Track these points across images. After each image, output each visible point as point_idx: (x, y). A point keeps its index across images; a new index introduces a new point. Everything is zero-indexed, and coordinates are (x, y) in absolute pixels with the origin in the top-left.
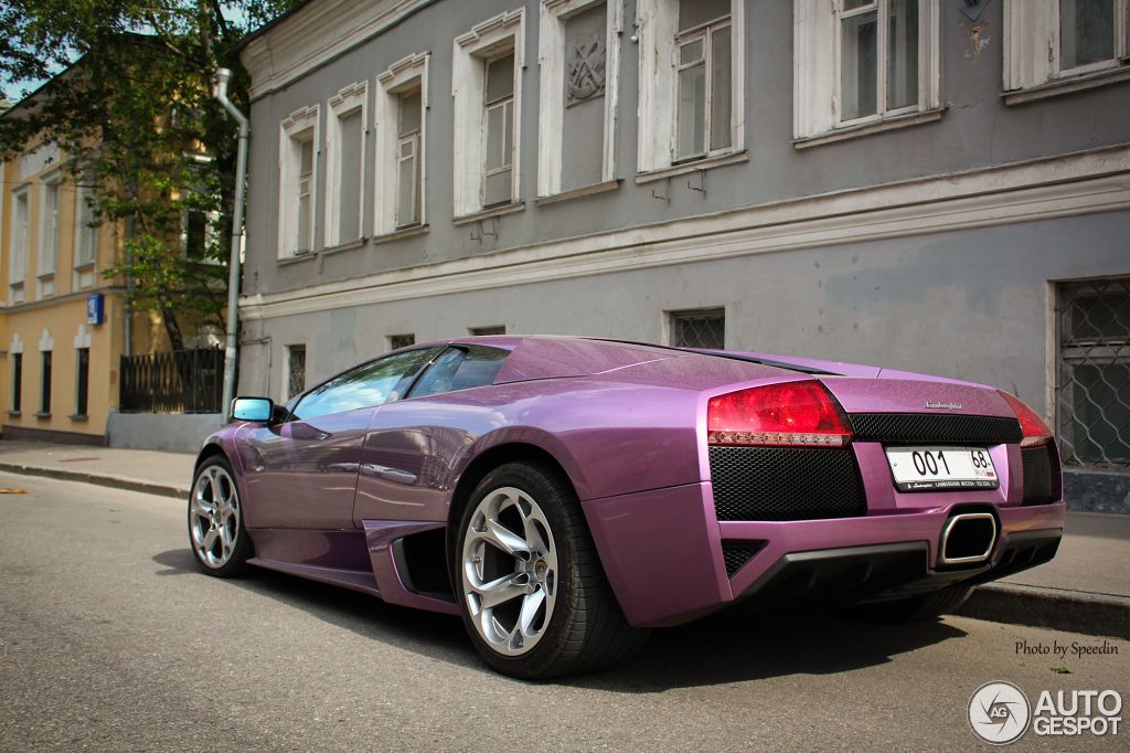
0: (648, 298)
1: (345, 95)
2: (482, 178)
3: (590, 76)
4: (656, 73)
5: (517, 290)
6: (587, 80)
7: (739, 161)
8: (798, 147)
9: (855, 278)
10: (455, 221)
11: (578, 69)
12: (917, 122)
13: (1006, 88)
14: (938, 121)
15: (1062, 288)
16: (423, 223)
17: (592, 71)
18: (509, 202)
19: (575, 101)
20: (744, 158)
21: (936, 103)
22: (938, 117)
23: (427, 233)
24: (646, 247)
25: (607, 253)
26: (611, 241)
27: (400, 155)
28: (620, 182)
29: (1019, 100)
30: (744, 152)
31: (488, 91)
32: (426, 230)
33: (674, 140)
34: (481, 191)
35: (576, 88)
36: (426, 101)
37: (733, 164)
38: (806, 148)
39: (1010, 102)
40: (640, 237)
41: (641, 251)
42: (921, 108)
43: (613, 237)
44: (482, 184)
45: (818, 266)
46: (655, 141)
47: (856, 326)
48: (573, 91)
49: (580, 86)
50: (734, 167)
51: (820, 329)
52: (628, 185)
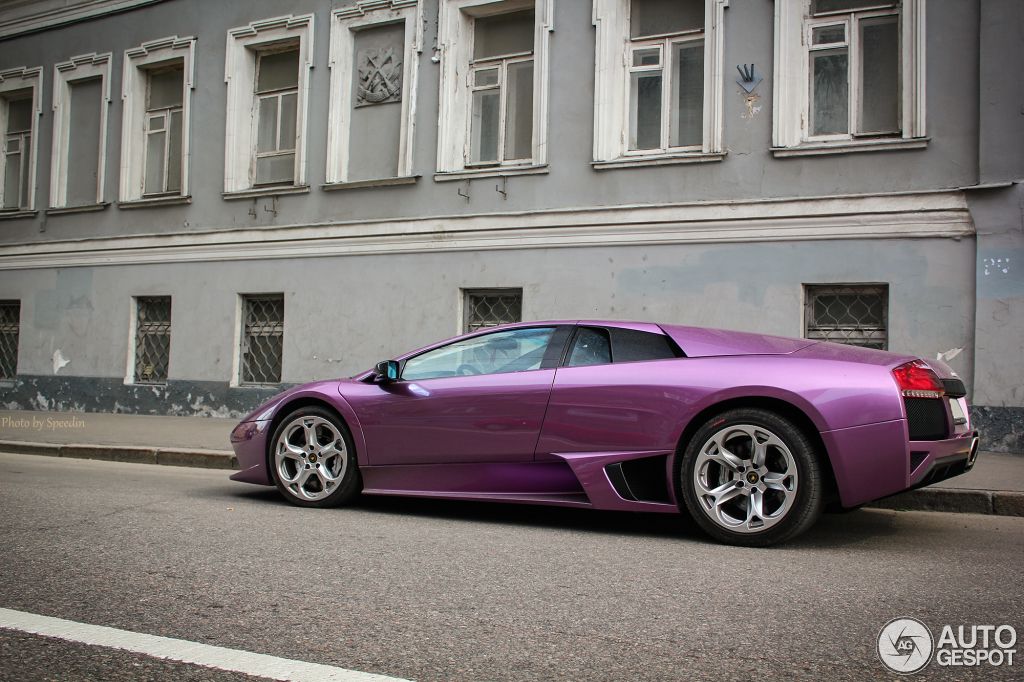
0: (444, 277)
1: (79, 63)
2: (252, 159)
3: (385, 85)
4: (456, 91)
5: (301, 261)
6: (380, 87)
7: (541, 172)
8: (596, 167)
9: (645, 272)
10: (226, 195)
11: (370, 77)
12: (703, 160)
13: (775, 144)
14: (720, 161)
15: (809, 289)
16: (185, 194)
17: (387, 81)
18: (291, 183)
19: (364, 103)
20: (545, 171)
21: (719, 148)
22: (720, 159)
23: (189, 204)
24: (446, 234)
25: (403, 236)
26: (410, 227)
27: (148, 127)
28: (418, 178)
29: (785, 155)
30: (545, 167)
31: (259, 81)
32: (188, 201)
33: (467, 148)
34: (251, 171)
35: (368, 92)
36: (191, 82)
37: (534, 174)
38: (603, 169)
39: (777, 155)
40: (441, 226)
41: (441, 238)
42: (706, 151)
43: (411, 224)
44: (251, 164)
45: (611, 261)
46: (454, 148)
47: (644, 309)
48: (365, 94)
49: (372, 91)
50: (535, 177)
51: (613, 309)
52: (426, 181)
